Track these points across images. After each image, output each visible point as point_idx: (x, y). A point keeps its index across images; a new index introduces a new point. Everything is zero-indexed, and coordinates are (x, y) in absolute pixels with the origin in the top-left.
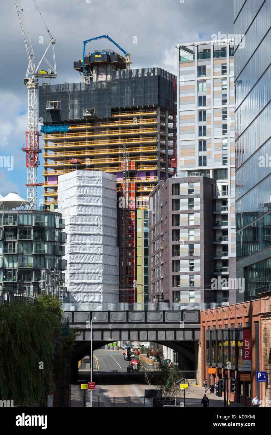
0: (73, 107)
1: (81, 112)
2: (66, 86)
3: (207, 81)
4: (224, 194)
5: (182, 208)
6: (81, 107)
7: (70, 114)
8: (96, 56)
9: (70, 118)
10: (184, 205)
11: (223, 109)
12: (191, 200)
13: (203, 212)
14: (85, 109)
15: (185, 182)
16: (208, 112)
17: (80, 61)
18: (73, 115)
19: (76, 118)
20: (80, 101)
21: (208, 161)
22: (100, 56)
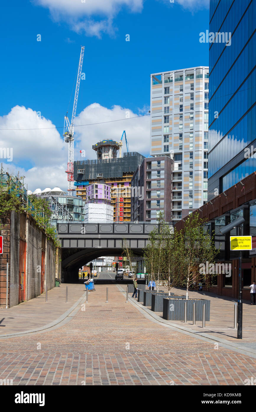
0: (91, 172)
1: (95, 175)
2: (88, 162)
3: (170, 97)
4: (180, 169)
5: (153, 177)
6: (95, 173)
7: (90, 176)
8: (104, 142)
9: (90, 178)
10: (154, 175)
11: (180, 114)
12: (159, 172)
13: (166, 180)
14: (98, 173)
15: (155, 161)
16: (170, 117)
17: (95, 145)
18: (91, 177)
19: (93, 178)
20: (95, 169)
21: (170, 148)
22: (106, 142)
